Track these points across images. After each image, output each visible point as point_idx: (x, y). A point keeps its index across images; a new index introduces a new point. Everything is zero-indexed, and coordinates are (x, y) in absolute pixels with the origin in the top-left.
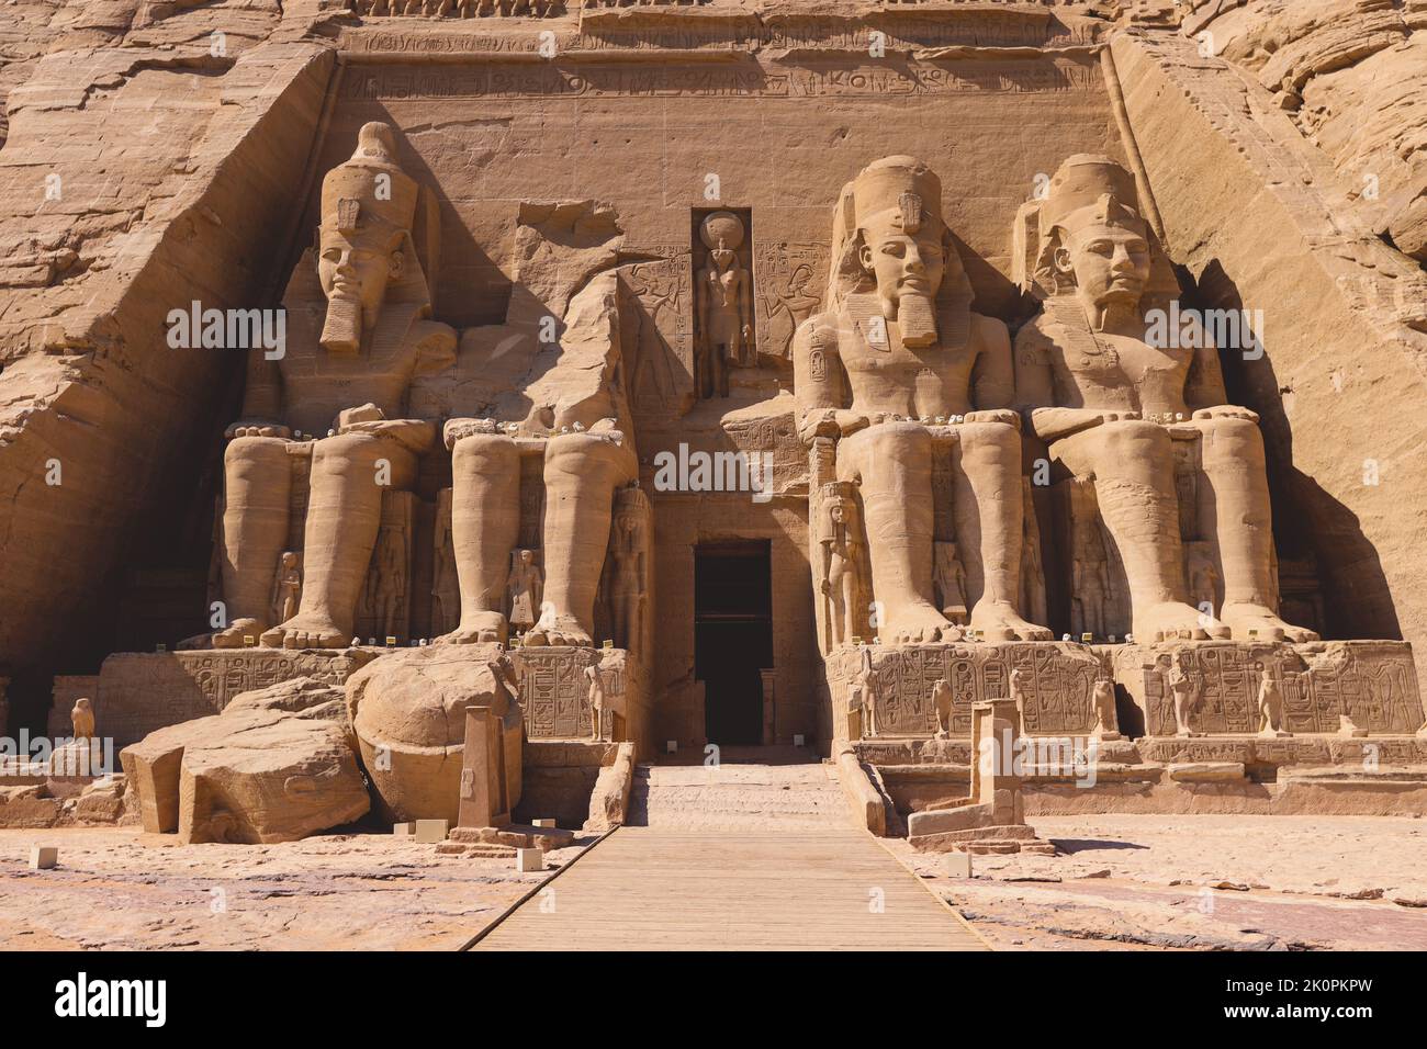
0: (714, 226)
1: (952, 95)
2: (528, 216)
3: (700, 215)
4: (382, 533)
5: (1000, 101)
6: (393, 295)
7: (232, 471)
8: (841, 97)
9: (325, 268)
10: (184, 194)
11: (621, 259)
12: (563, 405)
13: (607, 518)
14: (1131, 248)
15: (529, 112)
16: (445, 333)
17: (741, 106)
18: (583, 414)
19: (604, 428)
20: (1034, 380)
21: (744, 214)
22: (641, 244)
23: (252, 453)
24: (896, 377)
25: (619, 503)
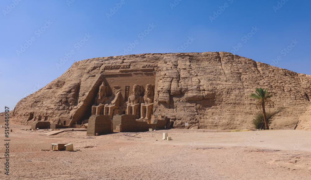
0: (127, 87)
1: (145, 76)
2: (115, 87)
3: (126, 87)
4: (101, 112)
5: (148, 77)
6: (104, 95)
7: (92, 108)
8: (137, 77)
9: (99, 94)
10: (91, 89)
11: (120, 90)
12: (113, 103)
13: (113, 111)
14: (148, 92)
15: (115, 79)
16: (106, 98)
17: (130, 78)
18: (114, 104)
19: (114, 105)
20: (143, 101)
21: (129, 86)
22: (122, 89)
23: (93, 107)
24: (133, 101)
25: (114, 110)
